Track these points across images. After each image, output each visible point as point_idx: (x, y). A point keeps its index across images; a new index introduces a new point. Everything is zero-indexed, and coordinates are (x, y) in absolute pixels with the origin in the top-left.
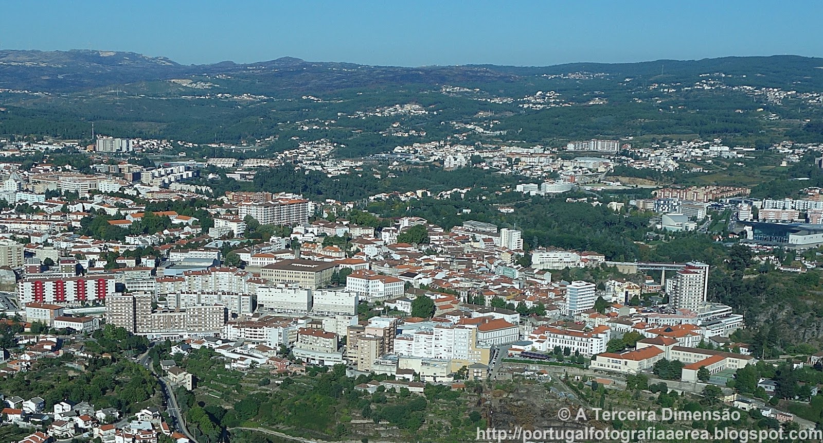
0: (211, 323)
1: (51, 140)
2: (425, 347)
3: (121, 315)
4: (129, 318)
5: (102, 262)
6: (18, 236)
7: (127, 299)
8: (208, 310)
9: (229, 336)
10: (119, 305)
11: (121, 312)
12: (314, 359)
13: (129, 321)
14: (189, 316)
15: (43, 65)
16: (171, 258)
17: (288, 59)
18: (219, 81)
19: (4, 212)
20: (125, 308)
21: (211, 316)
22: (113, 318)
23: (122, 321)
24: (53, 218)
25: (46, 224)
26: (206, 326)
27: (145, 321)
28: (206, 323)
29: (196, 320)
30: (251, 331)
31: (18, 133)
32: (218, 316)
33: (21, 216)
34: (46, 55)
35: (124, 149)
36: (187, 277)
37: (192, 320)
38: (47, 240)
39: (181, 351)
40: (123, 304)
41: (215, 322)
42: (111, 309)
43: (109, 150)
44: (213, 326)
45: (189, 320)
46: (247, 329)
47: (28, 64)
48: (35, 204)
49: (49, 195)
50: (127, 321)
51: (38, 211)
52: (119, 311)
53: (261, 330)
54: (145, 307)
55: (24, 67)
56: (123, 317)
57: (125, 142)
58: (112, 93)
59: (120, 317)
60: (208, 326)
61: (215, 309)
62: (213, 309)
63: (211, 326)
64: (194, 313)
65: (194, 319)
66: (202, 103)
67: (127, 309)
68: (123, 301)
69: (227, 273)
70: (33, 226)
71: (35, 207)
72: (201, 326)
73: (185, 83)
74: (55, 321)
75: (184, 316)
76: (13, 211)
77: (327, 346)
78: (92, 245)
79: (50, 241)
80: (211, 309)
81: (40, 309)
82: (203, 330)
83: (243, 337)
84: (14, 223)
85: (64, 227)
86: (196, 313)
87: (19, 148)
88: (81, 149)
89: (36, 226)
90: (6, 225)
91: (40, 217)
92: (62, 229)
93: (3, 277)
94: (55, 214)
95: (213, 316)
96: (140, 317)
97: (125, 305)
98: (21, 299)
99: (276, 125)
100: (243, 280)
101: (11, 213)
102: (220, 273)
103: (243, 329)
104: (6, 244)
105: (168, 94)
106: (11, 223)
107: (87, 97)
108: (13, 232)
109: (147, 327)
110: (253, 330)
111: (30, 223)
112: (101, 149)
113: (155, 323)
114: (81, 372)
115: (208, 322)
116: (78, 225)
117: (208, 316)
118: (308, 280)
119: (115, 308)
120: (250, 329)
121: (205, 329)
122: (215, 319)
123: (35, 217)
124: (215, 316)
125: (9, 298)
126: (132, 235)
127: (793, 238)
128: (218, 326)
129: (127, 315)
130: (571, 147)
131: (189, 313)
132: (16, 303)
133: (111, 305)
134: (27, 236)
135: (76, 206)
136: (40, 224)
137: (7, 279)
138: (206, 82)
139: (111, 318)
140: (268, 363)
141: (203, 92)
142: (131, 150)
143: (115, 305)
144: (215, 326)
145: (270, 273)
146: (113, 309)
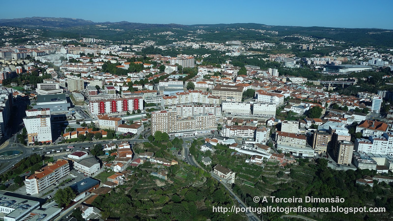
0: (208, 124)
1: (66, 39)
2: (381, 148)
3: (161, 124)
4: (166, 125)
5: (126, 87)
6: (74, 73)
7: (164, 115)
8: (207, 117)
9: (227, 134)
10: (160, 118)
11: (161, 122)
12: (296, 153)
13: (166, 127)
14: (197, 122)
15: (57, 21)
16: (160, 84)
17: (124, 21)
18: (109, 26)
19: (64, 62)
20: (163, 120)
21: (208, 121)
22: (157, 126)
23: (161, 128)
24: (87, 64)
25: (86, 67)
26: (205, 126)
27: (173, 126)
28: (205, 125)
29: (201, 123)
30: (240, 132)
31: (55, 36)
32: (212, 120)
33: (72, 64)
34: (57, 19)
35: (92, 42)
36: (178, 96)
37: (198, 123)
38: (90, 75)
39: (209, 149)
40: (163, 118)
41: (210, 124)
42: (155, 121)
43: (87, 42)
44: (209, 126)
45: (196, 124)
46: (238, 130)
47: (52, 20)
48: (77, 58)
49: (82, 55)
50: (164, 127)
51: (79, 62)
52: (160, 122)
53: (247, 131)
54: (173, 118)
55: (51, 21)
56: (163, 125)
57: (92, 39)
58: (80, 28)
59: (160, 125)
60: (206, 126)
61: (210, 117)
62: (209, 117)
63: (208, 126)
64: (199, 120)
65: (199, 123)
66: (106, 31)
67: (165, 120)
68: (162, 116)
69: (197, 93)
70: (80, 68)
71: (77, 60)
72: (203, 127)
73: (100, 26)
74: (119, 128)
75: (194, 122)
76: (68, 61)
77: (300, 144)
78: (115, 78)
79: (91, 76)
80: (208, 117)
81: (108, 121)
82: (204, 129)
83: (235, 135)
84: (70, 67)
85: (95, 69)
86: (201, 120)
87: (56, 41)
88: (78, 41)
89: (81, 68)
90: (67, 68)
91: (81, 64)
92: (94, 70)
93: (77, 97)
94: (88, 63)
95: (209, 121)
96: (170, 124)
97: (164, 118)
98: (92, 112)
99: (133, 36)
100: (206, 97)
101: (67, 62)
102: (193, 93)
103: (236, 131)
104: (75, 79)
105: (96, 29)
106: (69, 67)
107: (72, 29)
108: (71, 71)
109: (174, 129)
110: (242, 131)
111: (78, 67)
112: (85, 42)
113: (178, 127)
114: (166, 181)
115: (206, 124)
116: (101, 68)
117: (206, 121)
118: (238, 96)
119: (158, 120)
120: (240, 131)
121: (205, 128)
122: (210, 122)
123: (79, 64)
124: (210, 121)
125: (82, 110)
126: (131, 72)
127: (341, 71)
128: (212, 126)
129: (164, 124)
130: (227, 43)
131: (197, 120)
132: (87, 113)
133: (155, 119)
134: (79, 73)
135: (96, 59)
136: (83, 67)
137: (79, 99)
138: (106, 26)
139: (155, 126)
140: (272, 158)
141: (106, 28)
142: (95, 42)
143: (158, 118)
144: (210, 126)
145: (217, 93)
146: (156, 121)
